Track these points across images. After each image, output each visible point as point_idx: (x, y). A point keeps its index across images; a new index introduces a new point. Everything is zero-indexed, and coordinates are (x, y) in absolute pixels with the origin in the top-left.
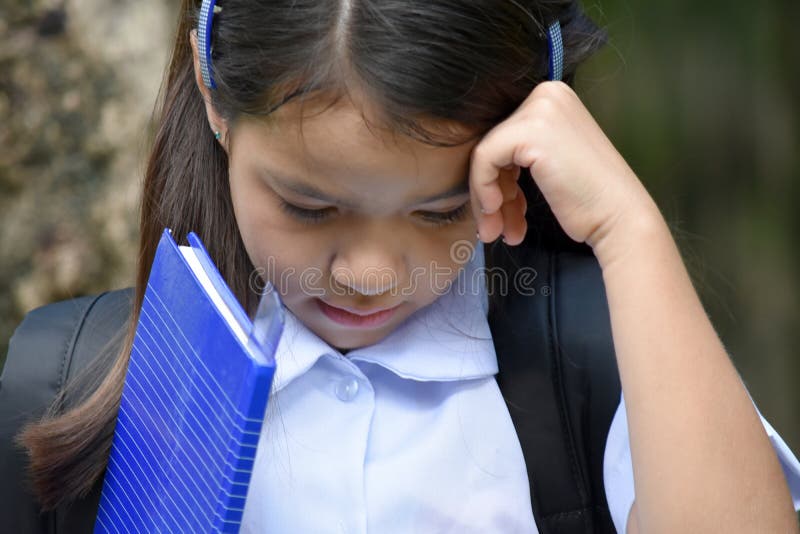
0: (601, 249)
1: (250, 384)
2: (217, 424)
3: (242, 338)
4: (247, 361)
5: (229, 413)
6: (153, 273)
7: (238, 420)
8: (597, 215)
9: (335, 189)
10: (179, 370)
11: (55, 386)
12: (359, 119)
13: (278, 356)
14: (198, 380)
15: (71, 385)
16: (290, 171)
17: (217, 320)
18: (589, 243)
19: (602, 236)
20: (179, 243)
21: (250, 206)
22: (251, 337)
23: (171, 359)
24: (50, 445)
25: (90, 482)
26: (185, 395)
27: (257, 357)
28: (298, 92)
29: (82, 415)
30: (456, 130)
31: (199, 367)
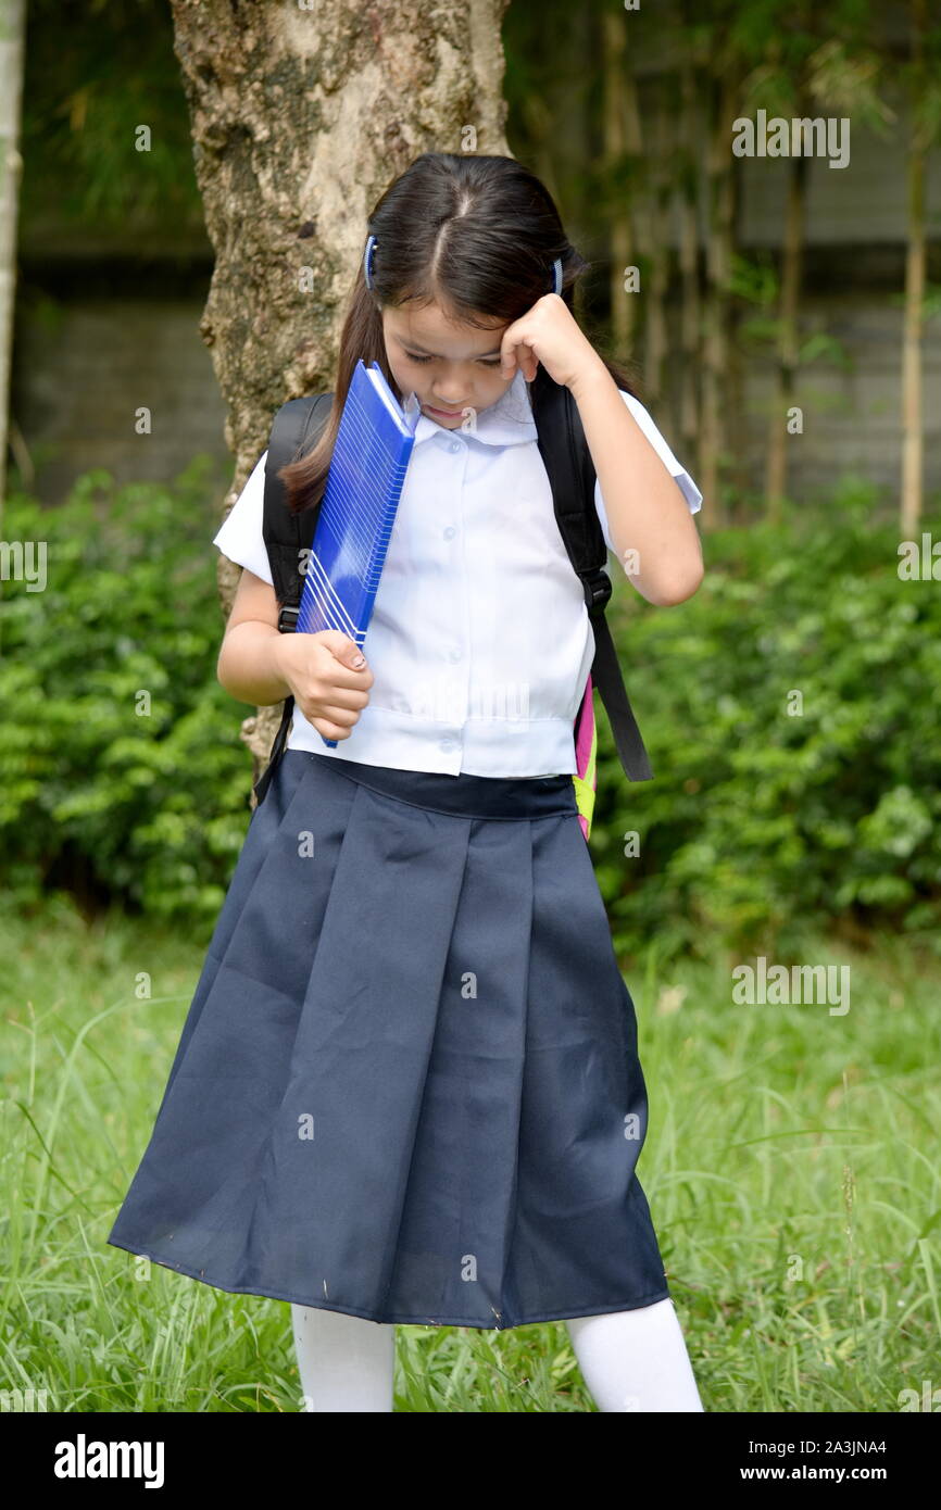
0: (573, 390)
1: (401, 447)
2: (383, 467)
3: (398, 422)
4: (400, 434)
5: (389, 461)
6: (352, 383)
7: (394, 466)
8: (570, 372)
9: (432, 348)
10: (364, 437)
11: (298, 443)
12: (440, 313)
13: (416, 433)
14: (374, 444)
15: (306, 441)
16: (407, 337)
17: (385, 411)
18: (567, 385)
19: (574, 383)
20: (366, 368)
21: (394, 352)
22: (403, 421)
23: (361, 430)
24: (297, 477)
25: (317, 501)
26: (367, 450)
27: (405, 432)
28: (411, 297)
29: (311, 461)
30: (495, 321)
31: (375, 437)
